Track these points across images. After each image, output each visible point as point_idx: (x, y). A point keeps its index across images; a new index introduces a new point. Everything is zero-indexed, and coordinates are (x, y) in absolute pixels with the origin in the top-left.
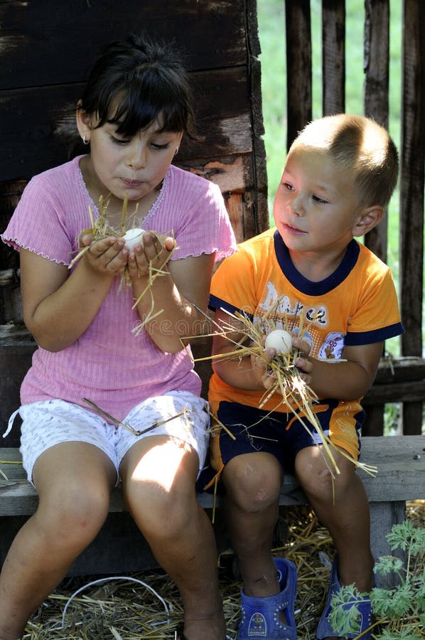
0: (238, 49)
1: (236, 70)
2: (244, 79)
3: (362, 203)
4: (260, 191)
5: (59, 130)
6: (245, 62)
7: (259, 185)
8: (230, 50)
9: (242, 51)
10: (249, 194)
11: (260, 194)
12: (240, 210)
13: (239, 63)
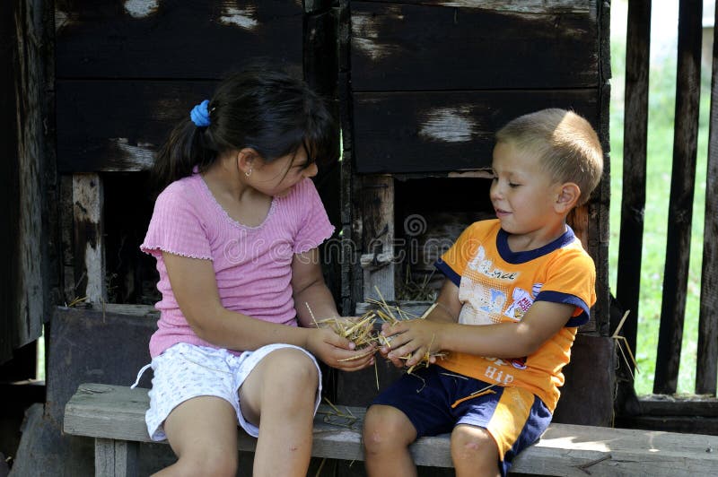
0: (591, 73)
1: (588, 91)
2: (594, 100)
3: (554, 181)
4: (604, 203)
5: (423, 132)
6: (596, 85)
7: (603, 198)
8: (583, 73)
9: (594, 75)
10: (593, 206)
11: (602, 206)
12: (585, 220)
13: (592, 85)
